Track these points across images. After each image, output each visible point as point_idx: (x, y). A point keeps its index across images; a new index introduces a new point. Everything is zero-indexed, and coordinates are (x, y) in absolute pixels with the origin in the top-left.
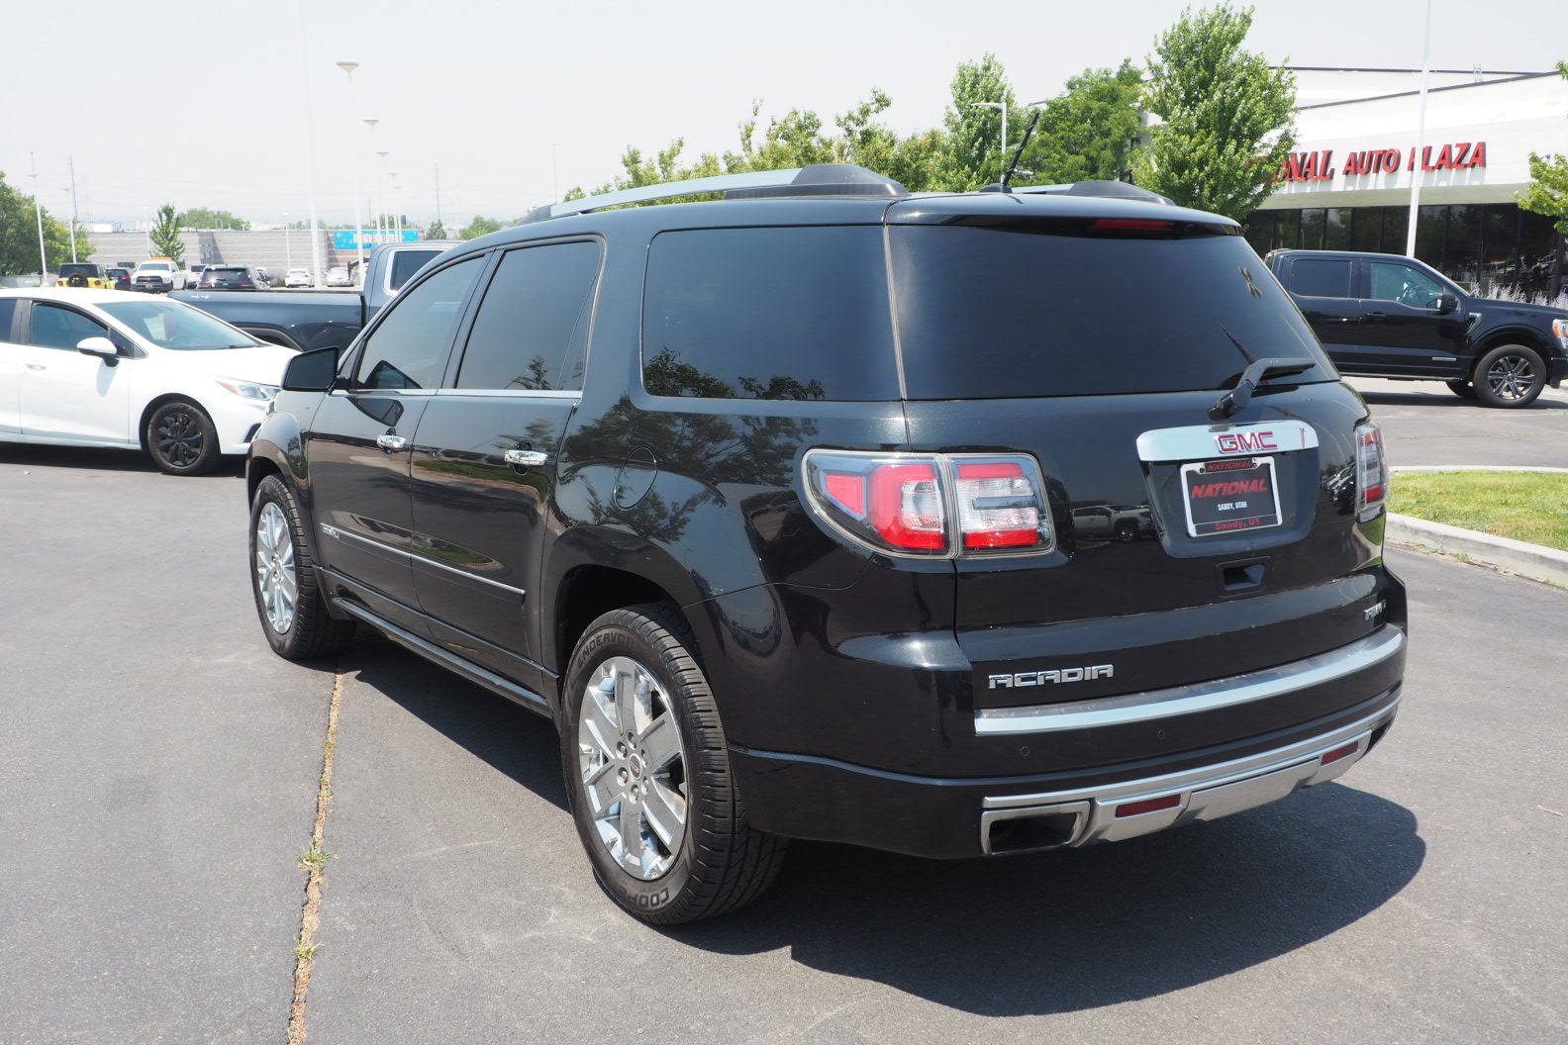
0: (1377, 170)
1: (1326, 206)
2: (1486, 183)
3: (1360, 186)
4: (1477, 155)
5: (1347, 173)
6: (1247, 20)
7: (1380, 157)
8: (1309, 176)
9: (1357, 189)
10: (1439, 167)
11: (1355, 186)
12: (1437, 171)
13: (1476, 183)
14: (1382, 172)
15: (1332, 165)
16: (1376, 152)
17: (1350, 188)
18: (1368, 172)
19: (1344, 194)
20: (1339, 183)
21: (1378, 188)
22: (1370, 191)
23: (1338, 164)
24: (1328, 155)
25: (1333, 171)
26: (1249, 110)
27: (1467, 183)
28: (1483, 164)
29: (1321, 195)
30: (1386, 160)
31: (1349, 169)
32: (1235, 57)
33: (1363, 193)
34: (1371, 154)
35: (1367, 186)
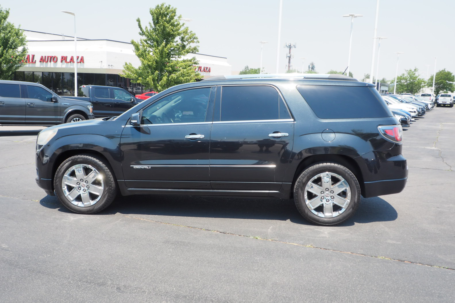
0: (50, 61)
1: (33, 71)
2: (84, 67)
3: (45, 66)
4: (81, 59)
5: (40, 62)
6: (8, 12)
7: (51, 58)
8: (27, 62)
9: (44, 66)
10: (70, 62)
11: (43, 66)
12: (69, 63)
13: (82, 67)
14: (52, 62)
15: (35, 59)
16: (49, 56)
17: (42, 66)
18: (47, 61)
19: (40, 68)
20: (38, 64)
21: (51, 67)
22: (49, 67)
23: (37, 59)
24: (33, 56)
25: (35, 61)
26: (14, 40)
27: (69, 67)
28: (83, 62)
29: (31, 68)
30: (53, 59)
31: (41, 60)
32: (6, 23)
33: (46, 68)
34: (48, 57)
35: (48, 65)
